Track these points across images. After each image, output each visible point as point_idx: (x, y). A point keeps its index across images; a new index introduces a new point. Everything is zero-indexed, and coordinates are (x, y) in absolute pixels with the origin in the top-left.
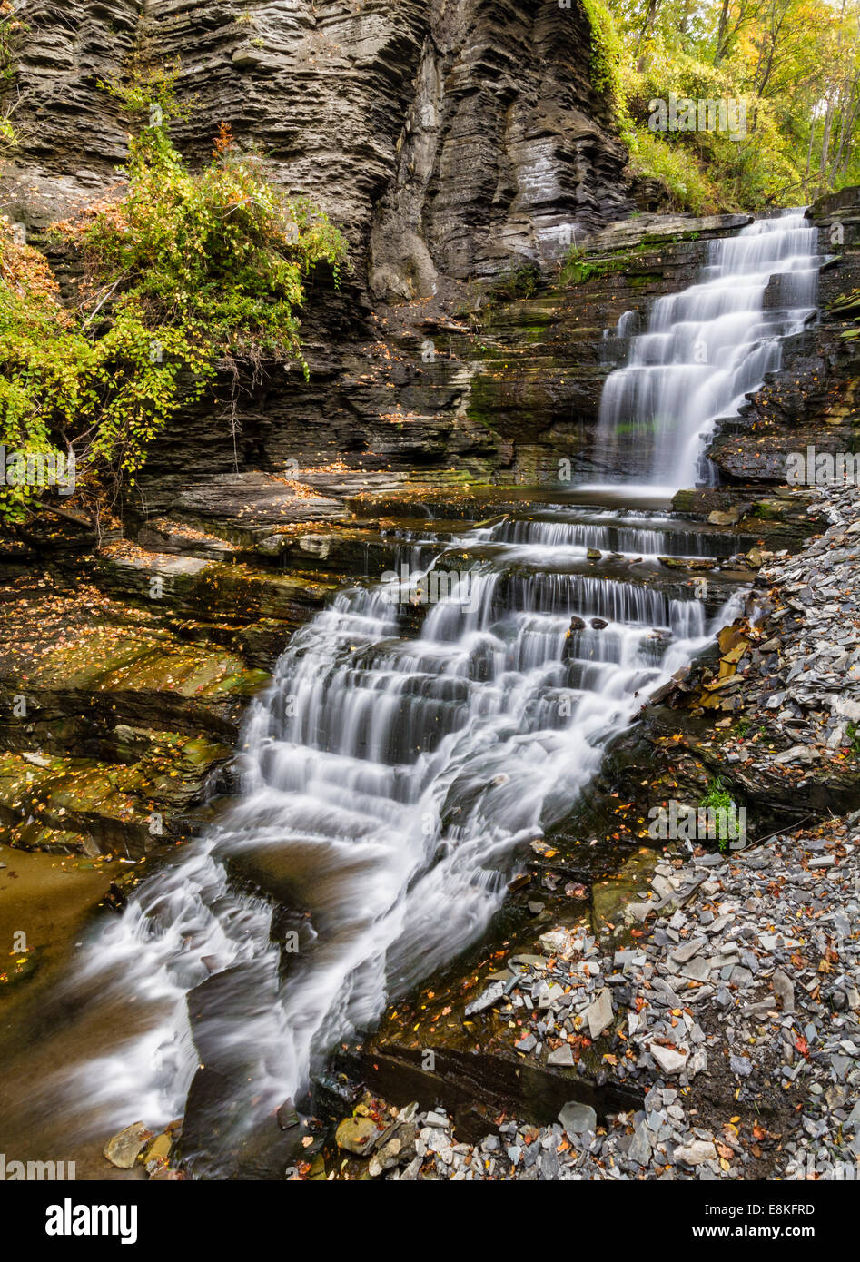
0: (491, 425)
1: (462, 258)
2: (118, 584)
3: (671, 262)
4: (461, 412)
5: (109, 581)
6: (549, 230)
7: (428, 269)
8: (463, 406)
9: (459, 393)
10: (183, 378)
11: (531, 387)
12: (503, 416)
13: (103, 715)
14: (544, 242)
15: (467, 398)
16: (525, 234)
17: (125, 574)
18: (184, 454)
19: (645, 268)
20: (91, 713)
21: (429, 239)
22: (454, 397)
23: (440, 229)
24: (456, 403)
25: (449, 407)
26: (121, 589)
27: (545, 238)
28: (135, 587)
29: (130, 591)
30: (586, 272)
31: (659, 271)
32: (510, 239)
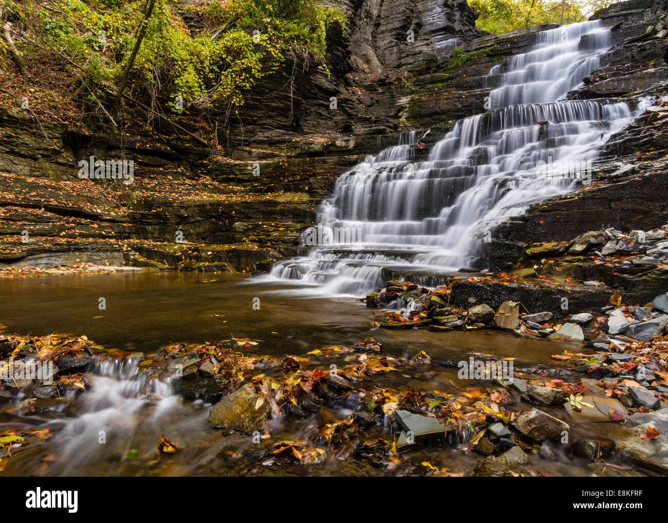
0: (421, 125)
1: (394, 57)
2: (223, 174)
3: (516, 46)
4: (403, 119)
5: (218, 173)
6: (441, 43)
7: (375, 61)
8: (404, 115)
9: (402, 108)
10: (266, 60)
11: (445, 101)
12: (428, 119)
13: (226, 218)
14: (438, 49)
15: (406, 112)
16: (428, 44)
17: (227, 168)
18: (259, 113)
19: (501, 50)
20: (219, 217)
21: (376, 48)
22: (399, 111)
23: (382, 44)
24: (400, 114)
25: (396, 116)
26: (225, 176)
27: (439, 47)
28: (234, 174)
29: (231, 176)
30: (465, 59)
31: (509, 51)
32: (419, 48)
